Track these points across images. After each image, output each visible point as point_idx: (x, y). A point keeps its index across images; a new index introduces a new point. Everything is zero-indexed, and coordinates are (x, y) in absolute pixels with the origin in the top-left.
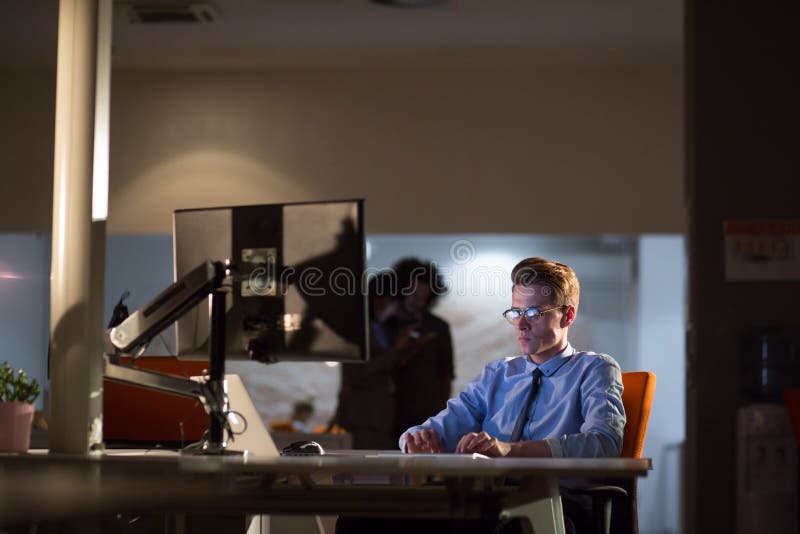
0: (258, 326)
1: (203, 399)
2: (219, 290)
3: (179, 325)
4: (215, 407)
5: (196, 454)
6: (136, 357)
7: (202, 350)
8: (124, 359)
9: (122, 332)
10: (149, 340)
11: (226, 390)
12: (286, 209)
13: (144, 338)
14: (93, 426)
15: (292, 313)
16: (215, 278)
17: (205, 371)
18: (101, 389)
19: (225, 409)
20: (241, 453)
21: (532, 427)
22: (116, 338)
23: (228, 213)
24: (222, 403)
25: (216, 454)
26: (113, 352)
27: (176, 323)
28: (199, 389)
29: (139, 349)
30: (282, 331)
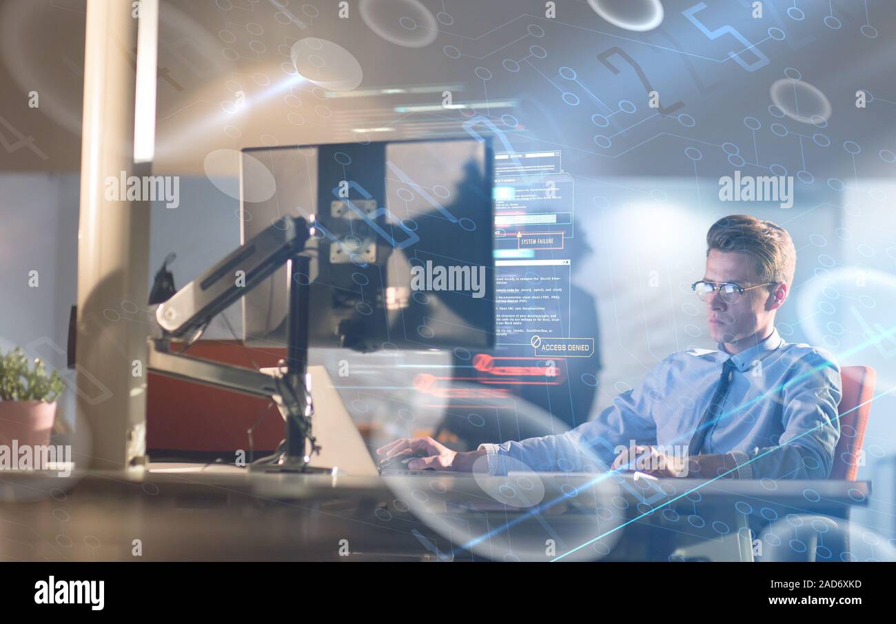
0: (352, 303)
1: (278, 399)
2: (301, 254)
3: (246, 300)
4: (294, 410)
5: (268, 472)
6: (190, 342)
7: (277, 333)
8: (173, 344)
9: (171, 310)
10: (208, 320)
11: (309, 387)
12: (390, 149)
13: (202, 317)
14: (133, 434)
15: (396, 286)
16: (294, 240)
17: (281, 361)
18: (145, 385)
19: (307, 412)
20: (329, 471)
21: (716, 436)
22: (164, 317)
23: (313, 153)
24: (304, 403)
25: (295, 472)
26: (160, 336)
27: (243, 298)
28: (273, 386)
29: (194, 333)
30: (383, 310)
